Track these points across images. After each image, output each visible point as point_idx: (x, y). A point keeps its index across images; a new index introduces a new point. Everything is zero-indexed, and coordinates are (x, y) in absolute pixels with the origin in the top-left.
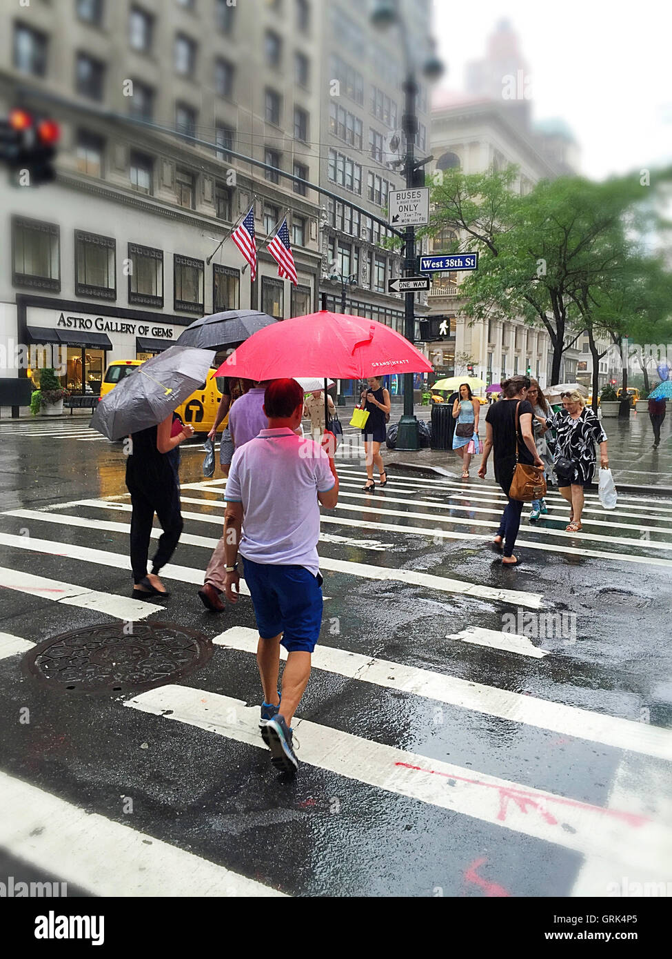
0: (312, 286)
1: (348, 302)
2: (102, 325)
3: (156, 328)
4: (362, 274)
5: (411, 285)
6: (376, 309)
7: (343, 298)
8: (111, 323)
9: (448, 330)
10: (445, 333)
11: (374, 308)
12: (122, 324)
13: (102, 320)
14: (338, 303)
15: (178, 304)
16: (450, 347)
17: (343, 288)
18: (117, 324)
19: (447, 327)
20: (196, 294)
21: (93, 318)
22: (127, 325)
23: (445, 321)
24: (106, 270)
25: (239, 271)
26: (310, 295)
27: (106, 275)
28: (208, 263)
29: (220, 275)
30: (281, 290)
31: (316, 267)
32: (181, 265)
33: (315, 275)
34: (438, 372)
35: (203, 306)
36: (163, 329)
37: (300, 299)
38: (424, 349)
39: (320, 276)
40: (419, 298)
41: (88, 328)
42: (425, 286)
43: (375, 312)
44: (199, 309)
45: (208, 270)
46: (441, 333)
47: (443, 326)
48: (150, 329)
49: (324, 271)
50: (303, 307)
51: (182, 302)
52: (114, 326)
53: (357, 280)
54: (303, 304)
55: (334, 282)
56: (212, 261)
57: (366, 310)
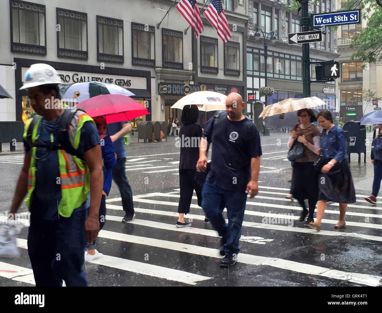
0: (240, 41)
1: (269, 53)
2: (78, 79)
3: (118, 80)
4: (281, 30)
5: (307, 37)
6: (294, 58)
7: (266, 50)
8: (84, 77)
9: (338, 72)
10: (336, 75)
11: (292, 57)
12: (92, 78)
13: (77, 75)
14: (262, 54)
15: (135, 61)
16: (357, 86)
17: (265, 42)
18: (88, 77)
19: (337, 70)
20: (149, 52)
21: (71, 74)
22: (96, 78)
23: (335, 65)
24: (80, 37)
25: (182, 33)
26: (239, 49)
27: (80, 40)
28: (158, 28)
29: (167, 36)
30: (216, 46)
31: (244, 27)
32: (138, 31)
33: (243, 33)
34: (348, 106)
35: (154, 61)
36: (124, 80)
37: (231, 52)
38: (335, 89)
39: (247, 34)
40: (330, 47)
41: (67, 81)
42: (318, 37)
43: (293, 60)
44: (152, 64)
45: (158, 33)
46: (332, 75)
47: (334, 69)
48: (114, 81)
49: (250, 29)
50: (234, 59)
51: (138, 59)
52: (86, 79)
53: (278, 35)
54: (234, 56)
55: (257, 38)
56: (161, 26)
57: (285, 59)
